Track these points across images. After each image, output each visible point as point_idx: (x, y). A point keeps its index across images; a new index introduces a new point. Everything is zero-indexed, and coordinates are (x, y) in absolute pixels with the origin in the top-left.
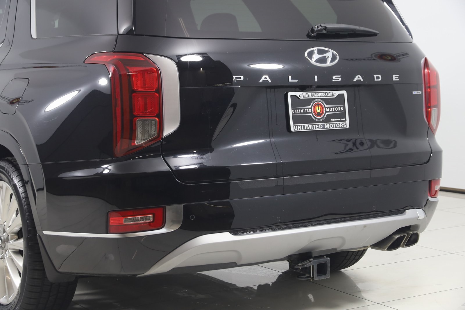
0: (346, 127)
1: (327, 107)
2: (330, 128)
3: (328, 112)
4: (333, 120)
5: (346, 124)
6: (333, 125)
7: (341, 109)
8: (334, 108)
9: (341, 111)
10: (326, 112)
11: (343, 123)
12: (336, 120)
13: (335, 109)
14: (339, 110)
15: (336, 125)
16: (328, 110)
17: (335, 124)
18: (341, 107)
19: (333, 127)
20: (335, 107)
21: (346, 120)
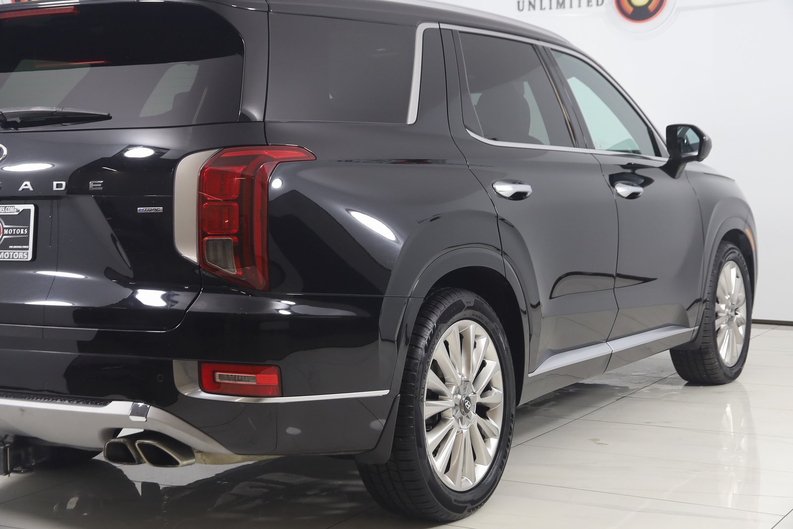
0: (27, 258)
1: (6, 228)
2: (4, 258)
3: (6, 235)
4: (11, 247)
5: (27, 254)
6: (10, 255)
7: (24, 231)
8: (14, 230)
9: (24, 234)
10: (4, 235)
11: (24, 253)
12: (15, 247)
13: (16, 231)
14: (22, 232)
15: (13, 254)
16: (6, 232)
17: (11, 254)
18: (24, 229)
19: (9, 258)
20: (17, 229)
21: (27, 249)
